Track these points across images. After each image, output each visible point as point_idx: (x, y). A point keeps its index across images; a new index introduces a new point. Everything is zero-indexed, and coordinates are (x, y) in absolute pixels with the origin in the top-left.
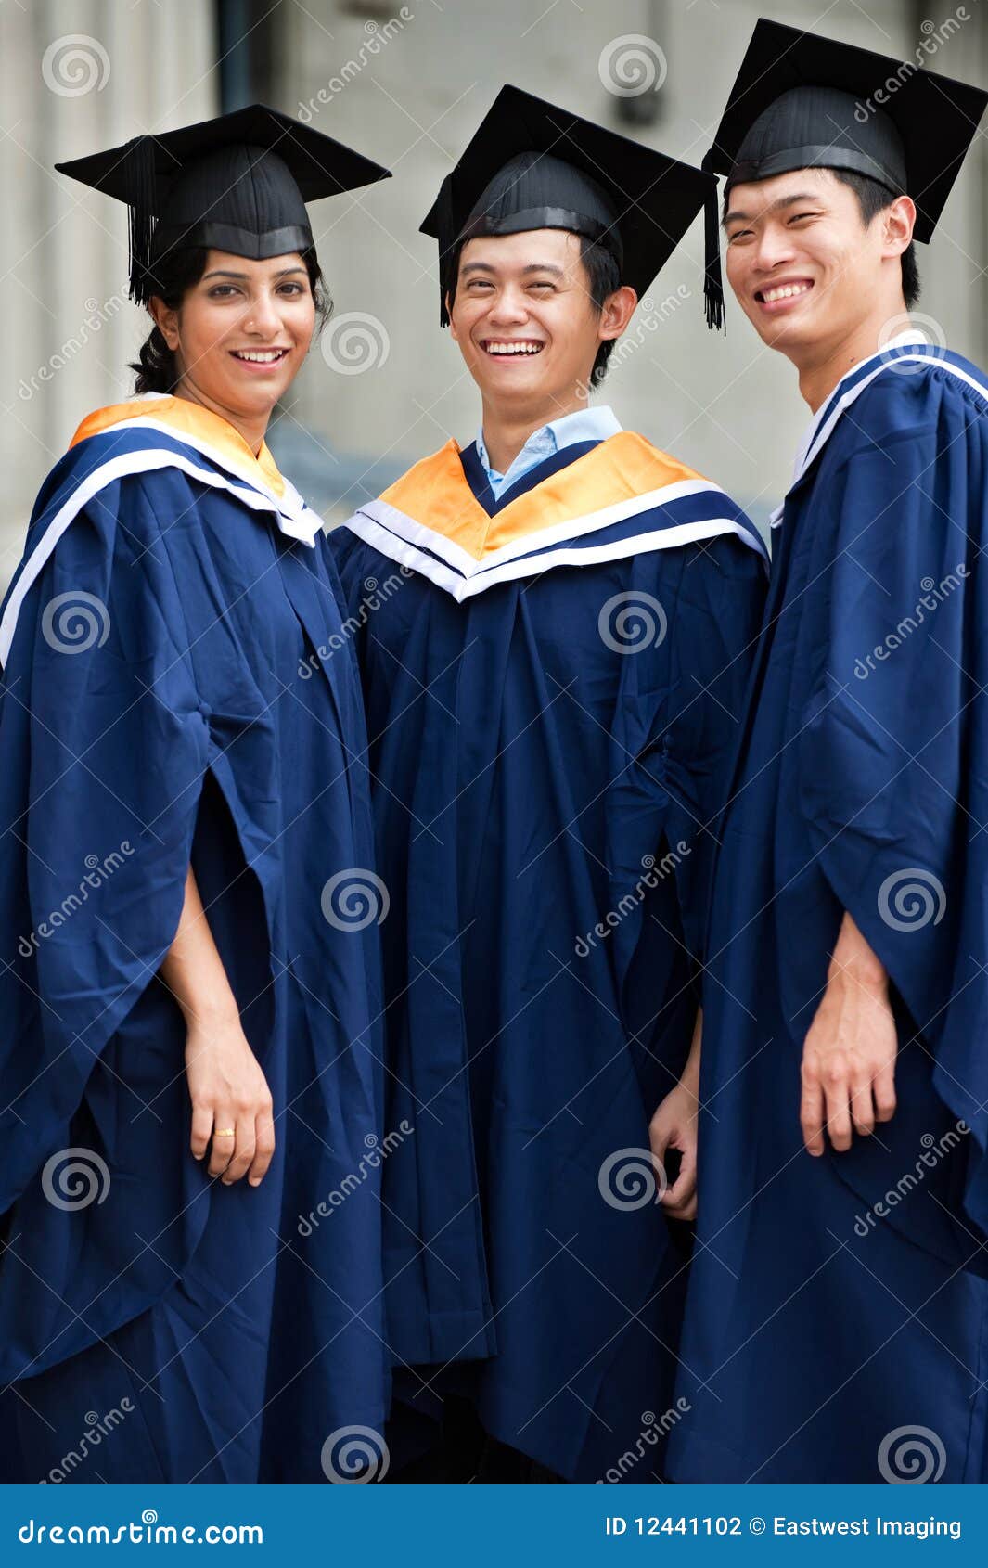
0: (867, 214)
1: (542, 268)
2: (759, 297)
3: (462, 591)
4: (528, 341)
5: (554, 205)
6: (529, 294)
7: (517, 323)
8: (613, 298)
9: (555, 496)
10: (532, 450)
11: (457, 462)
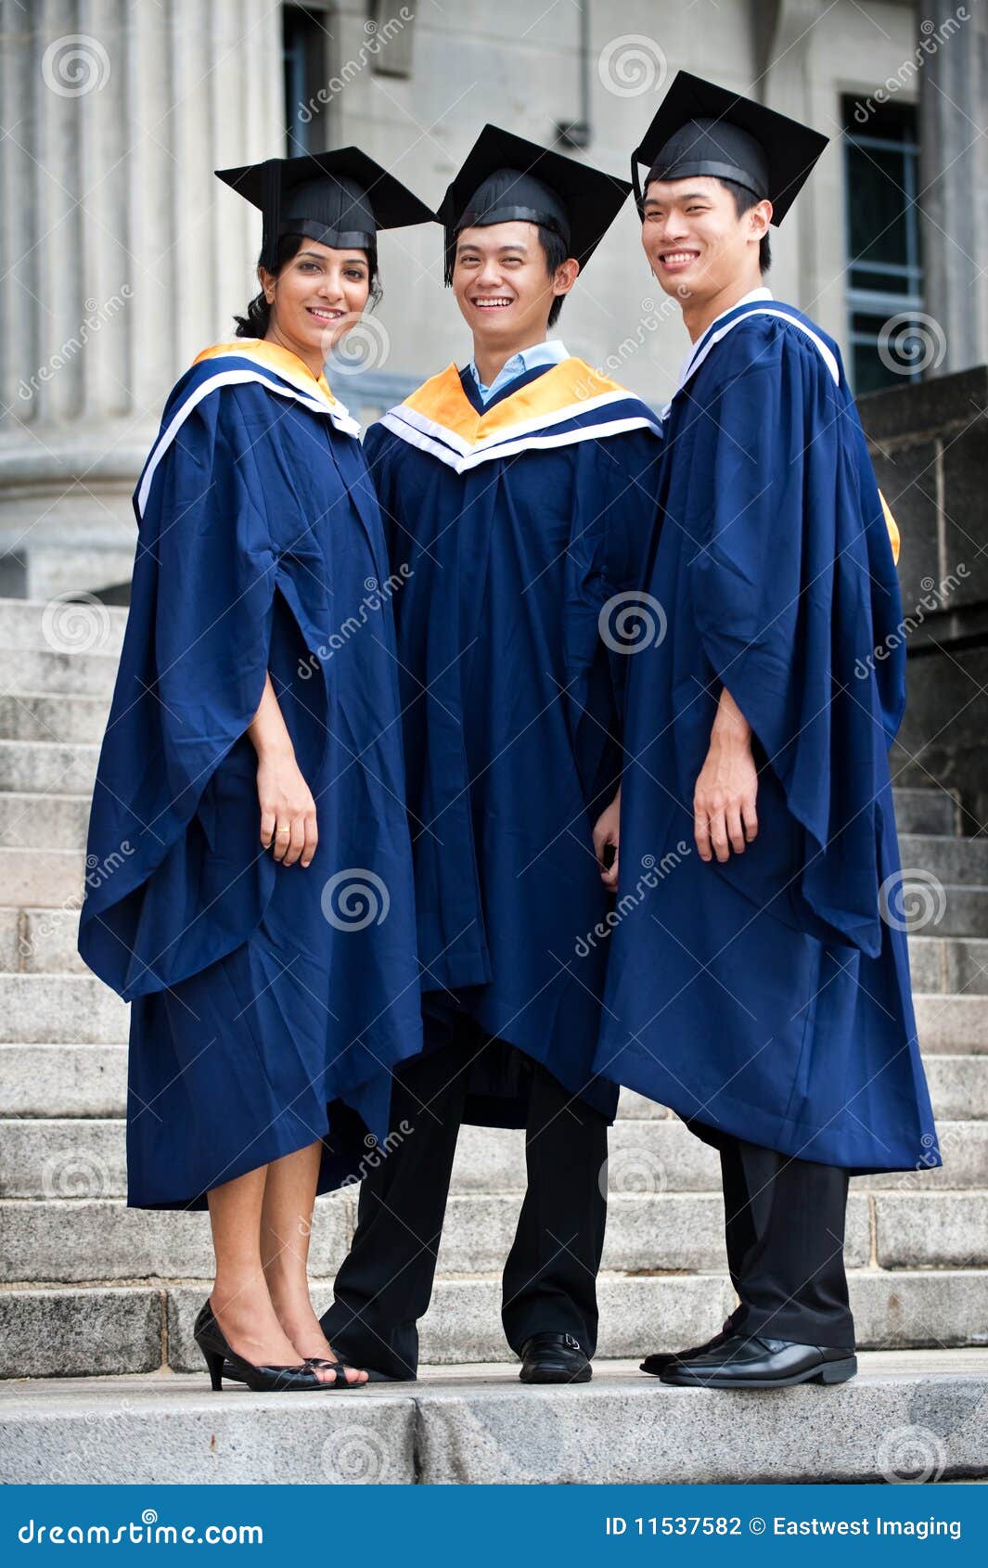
0: (740, 211)
1: (512, 248)
2: (662, 258)
3: (461, 466)
4: (503, 298)
5: (521, 205)
6: (503, 265)
7: (495, 286)
8: (562, 267)
9: (524, 401)
10: (508, 371)
11: (458, 379)
